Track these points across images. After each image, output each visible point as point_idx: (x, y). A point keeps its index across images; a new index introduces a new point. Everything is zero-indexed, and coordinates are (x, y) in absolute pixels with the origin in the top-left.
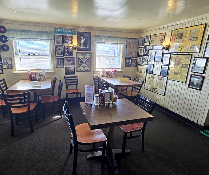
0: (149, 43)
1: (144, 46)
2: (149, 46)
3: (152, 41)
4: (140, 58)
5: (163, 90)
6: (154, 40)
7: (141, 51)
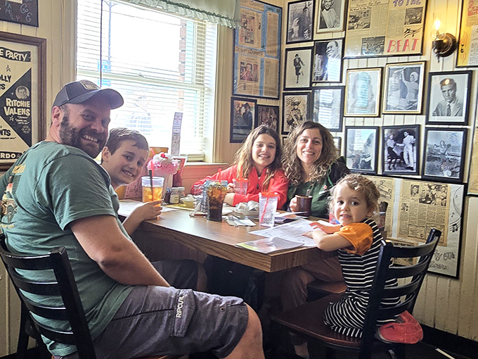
0: (345, 29)
1: (311, 44)
2: (344, 39)
3: (356, 19)
4: (296, 98)
5: (448, 249)
6: (366, 14)
7: (297, 64)
